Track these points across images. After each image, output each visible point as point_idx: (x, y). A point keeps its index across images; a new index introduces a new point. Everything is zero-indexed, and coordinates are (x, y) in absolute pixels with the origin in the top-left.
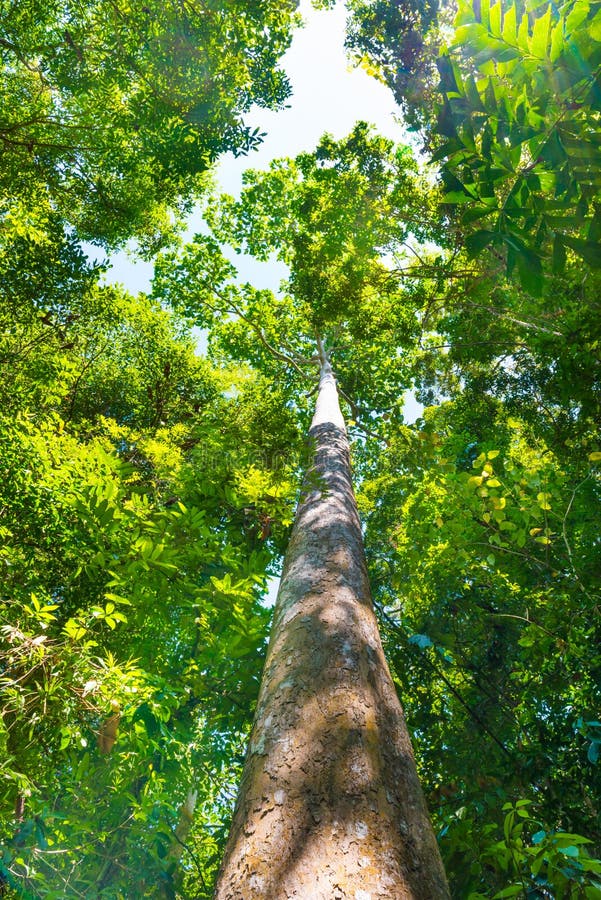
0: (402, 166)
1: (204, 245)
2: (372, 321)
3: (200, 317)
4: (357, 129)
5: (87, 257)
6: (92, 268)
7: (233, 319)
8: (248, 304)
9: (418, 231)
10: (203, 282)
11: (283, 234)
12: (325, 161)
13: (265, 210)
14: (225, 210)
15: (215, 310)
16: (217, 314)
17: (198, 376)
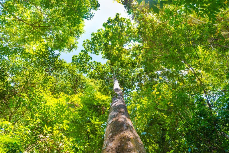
0: (128, 24)
1: (84, 53)
2: (125, 62)
3: (84, 71)
4: (116, 15)
5: (55, 53)
6: (56, 56)
7: (92, 70)
8: (95, 66)
9: (133, 39)
10: (84, 62)
11: (102, 47)
12: (110, 24)
13: (97, 42)
14: (88, 43)
15: (87, 68)
16: (88, 69)
17: (84, 81)
